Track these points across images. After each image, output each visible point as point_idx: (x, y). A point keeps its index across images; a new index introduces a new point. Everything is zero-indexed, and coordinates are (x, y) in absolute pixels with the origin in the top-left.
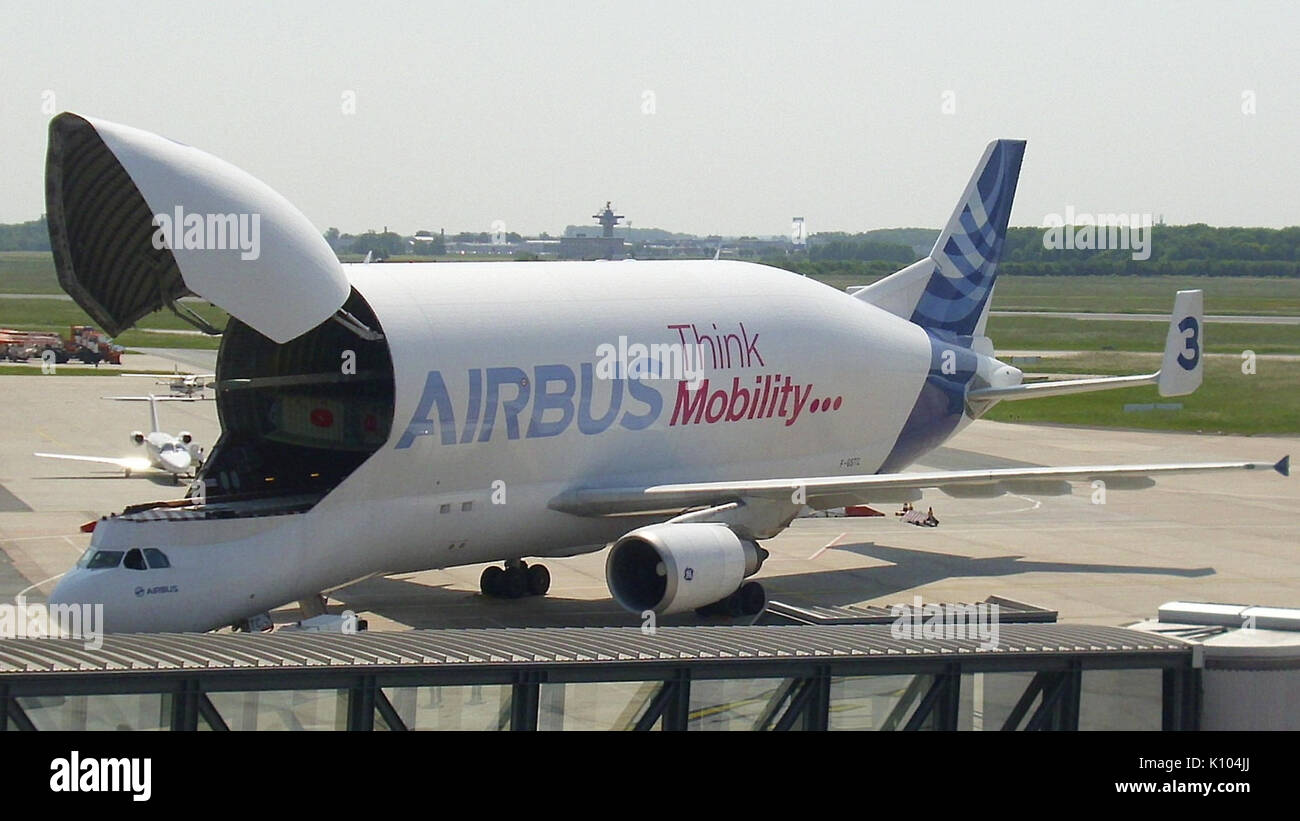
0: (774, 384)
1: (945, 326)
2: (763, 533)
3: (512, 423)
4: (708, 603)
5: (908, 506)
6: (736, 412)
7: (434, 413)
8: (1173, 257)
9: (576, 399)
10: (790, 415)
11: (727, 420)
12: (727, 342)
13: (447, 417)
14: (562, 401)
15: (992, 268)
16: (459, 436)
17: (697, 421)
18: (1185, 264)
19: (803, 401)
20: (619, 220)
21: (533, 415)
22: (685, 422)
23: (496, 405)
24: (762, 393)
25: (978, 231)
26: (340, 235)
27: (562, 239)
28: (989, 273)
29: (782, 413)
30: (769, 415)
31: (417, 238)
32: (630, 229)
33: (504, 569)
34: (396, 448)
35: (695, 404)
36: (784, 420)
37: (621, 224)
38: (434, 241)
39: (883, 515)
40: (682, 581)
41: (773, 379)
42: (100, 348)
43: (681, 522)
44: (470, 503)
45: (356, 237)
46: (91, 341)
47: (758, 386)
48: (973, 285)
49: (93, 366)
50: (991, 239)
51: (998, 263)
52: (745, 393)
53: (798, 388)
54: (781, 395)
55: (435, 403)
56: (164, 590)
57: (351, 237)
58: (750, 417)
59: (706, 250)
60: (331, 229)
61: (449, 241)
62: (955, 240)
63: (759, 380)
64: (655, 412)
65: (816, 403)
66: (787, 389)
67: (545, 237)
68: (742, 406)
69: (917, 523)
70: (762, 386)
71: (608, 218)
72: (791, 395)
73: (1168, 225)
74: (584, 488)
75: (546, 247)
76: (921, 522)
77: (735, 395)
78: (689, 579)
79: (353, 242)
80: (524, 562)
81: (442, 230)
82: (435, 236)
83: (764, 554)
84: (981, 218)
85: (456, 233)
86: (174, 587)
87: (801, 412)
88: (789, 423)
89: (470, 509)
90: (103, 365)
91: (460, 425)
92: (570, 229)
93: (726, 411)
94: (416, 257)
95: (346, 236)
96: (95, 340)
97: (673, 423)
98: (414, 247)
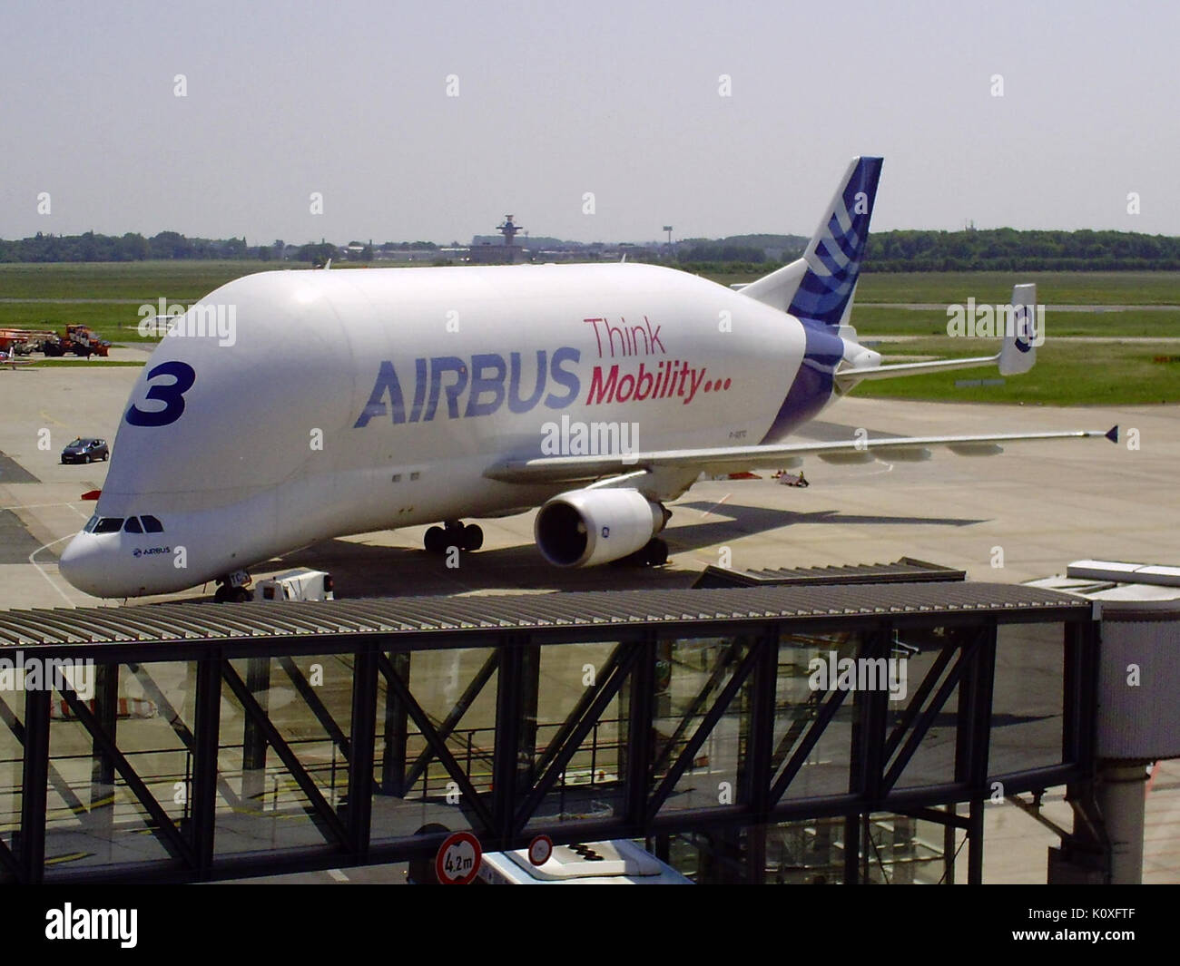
0: (673, 368)
1: (817, 317)
2: (668, 495)
3: (453, 404)
4: (622, 556)
5: (782, 471)
6: (642, 393)
7: (386, 397)
8: (984, 255)
9: (507, 383)
10: (687, 395)
11: (634, 399)
12: (634, 333)
13: (397, 399)
14: (496, 384)
15: (855, 266)
16: (408, 415)
17: (609, 400)
18: (993, 262)
19: (699, 382)
20: (518, 231)
21: (470, 397)
22: (599, 401)
23: (438, 389)
24: (664, 376)
25: (844, 235)
26: (285, 246)
27: (471, 247)
28: (853, 272)
29: (681, 393)
30: (670, 394)
31: (351, 248)
32: (527, 238)
33: (444, 528)
34: (355, 427)
35: (607, 387)
36: (682, 399)
37: (520, 234)
38: (364, 250)
39: (761, 478)
40: (600, 539)
41: (673, 364)
42: (91, 344)
43: (599, 488)
44: (418, 474)
45: (298, 248)
46: (83, 337)
47: (661, 370)
48: (839, 282)
49: (85, 358)
50: (854, 243)
51: (861, 262)
52: (649, 376)
53: (694, 372)
54: (679, 376)
55: (387, 387)
56: (158, 551)
57: (295, 247)
58: (654, 396)
59: (591, 255)
60: (277, 241)
61: (376, 250)
62: (824, 243)
63: (661, 365)
64: (574, 394)
65: (709, 384)
66: (685, 372)
67: (455, 245)
68: (646, 388)
69: (791, 485)
70: (664, 371)
71: (509, 229)
72: (689, 377)
73: (978, 229)
74: (514, 459)
75: (458, 254)
76: (794, 483)
77: (641, 378)
78: (606, 537)
79: (296, 252)
80: (461, 522)
81: (371, 241)
82: (364, 245)
83: (668, 514)
84: (845, 224)
85: (382, 243)
86: (167, 548)
87: (697, 392)
88: (686, 401)
89: (417, 478)
90: (94, 358)
91: (408, 408)
92: (477, 238)
93: (633, 393)
94: (348, 263)
95: (290, 247)
96: (86, 336)
97: (589, 403)
98: (347, 256)
